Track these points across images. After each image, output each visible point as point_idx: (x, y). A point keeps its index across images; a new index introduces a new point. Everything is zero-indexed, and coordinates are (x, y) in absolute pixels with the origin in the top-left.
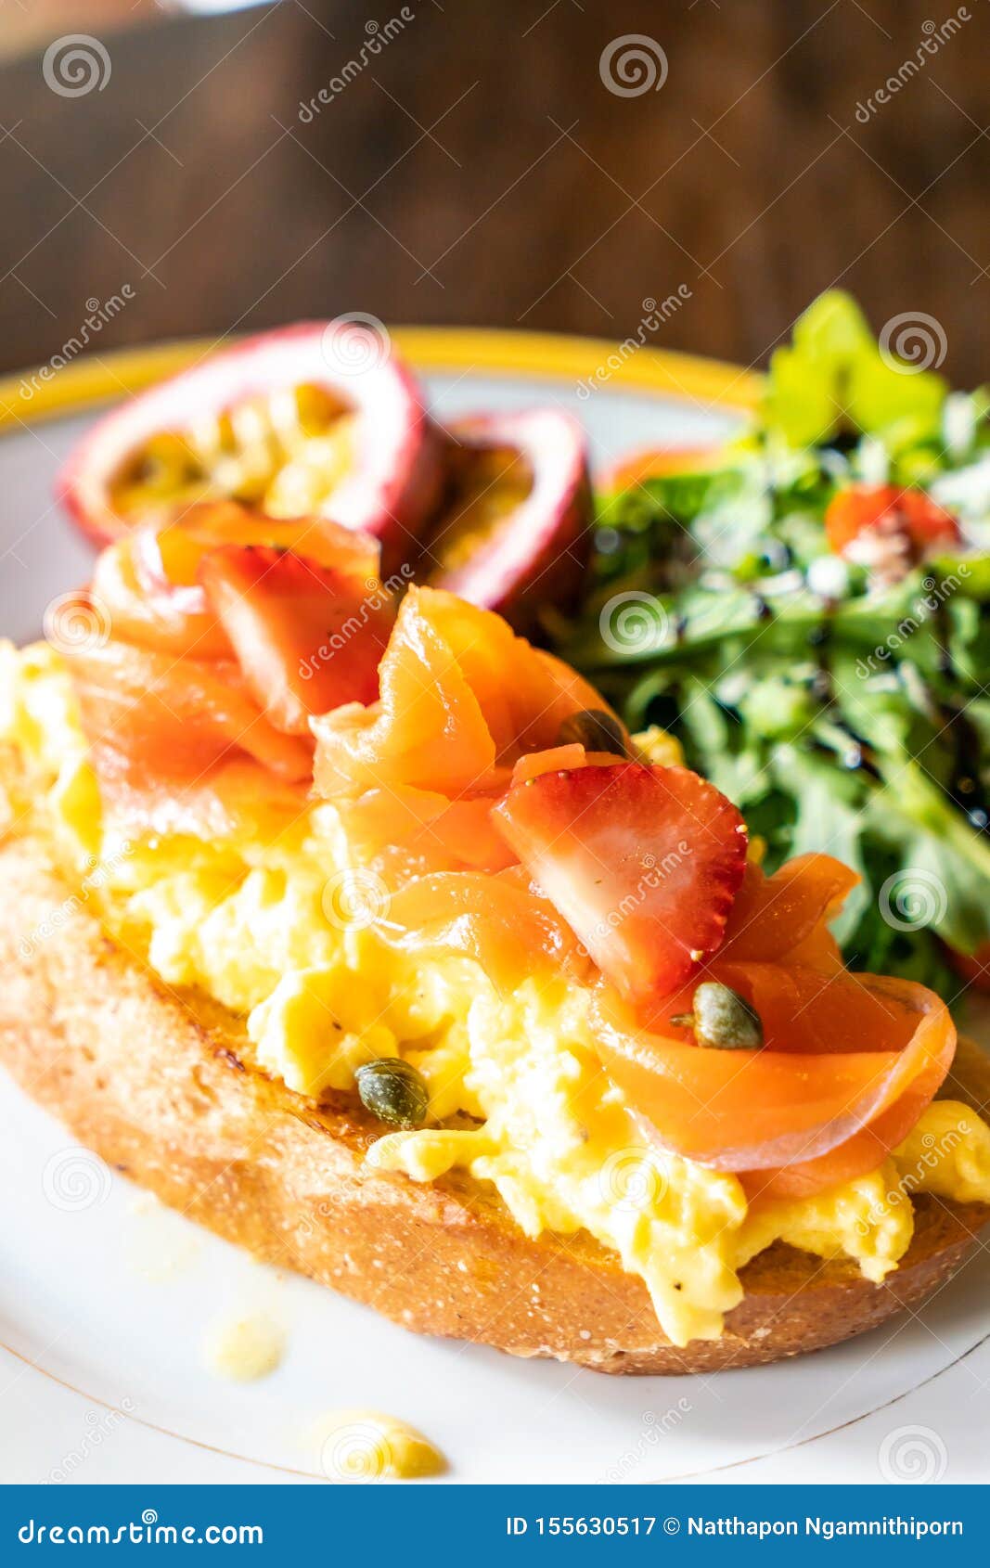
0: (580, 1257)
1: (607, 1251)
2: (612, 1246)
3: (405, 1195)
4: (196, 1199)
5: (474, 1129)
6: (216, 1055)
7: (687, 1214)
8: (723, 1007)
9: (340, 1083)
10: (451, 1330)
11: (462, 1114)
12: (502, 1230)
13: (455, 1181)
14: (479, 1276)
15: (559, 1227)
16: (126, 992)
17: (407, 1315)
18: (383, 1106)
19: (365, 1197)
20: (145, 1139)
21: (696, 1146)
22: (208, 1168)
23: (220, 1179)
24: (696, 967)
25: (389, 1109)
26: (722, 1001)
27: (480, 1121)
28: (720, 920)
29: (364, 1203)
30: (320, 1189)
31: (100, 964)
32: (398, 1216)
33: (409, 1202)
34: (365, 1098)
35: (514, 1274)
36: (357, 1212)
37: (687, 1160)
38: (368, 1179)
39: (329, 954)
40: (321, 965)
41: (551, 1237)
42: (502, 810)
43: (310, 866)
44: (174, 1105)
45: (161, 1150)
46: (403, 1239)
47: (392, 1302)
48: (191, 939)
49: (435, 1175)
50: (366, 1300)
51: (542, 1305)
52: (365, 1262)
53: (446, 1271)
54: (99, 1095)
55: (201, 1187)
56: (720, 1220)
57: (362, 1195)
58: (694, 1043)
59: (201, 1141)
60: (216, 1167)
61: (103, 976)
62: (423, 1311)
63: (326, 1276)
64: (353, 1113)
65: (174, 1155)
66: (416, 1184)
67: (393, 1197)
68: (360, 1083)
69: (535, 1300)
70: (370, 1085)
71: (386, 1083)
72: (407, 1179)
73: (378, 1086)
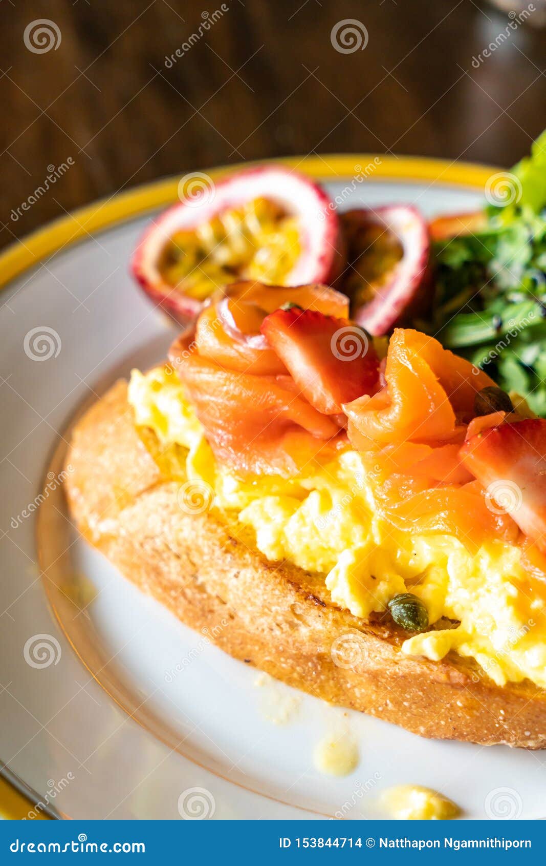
0: (528, 693)
1: (540, 689)
2: (544, 687)
3: (425, 668)
4: (295, 675)
5: (455, 628)
6: (306, 599)
9: (379, 609)
10: (448, 736)
11: (446, 619)
12: (484, 684)
13: (452, 658)
14: (469, 708)
15: (515, 679)
16: (245, 565)
17: (422, 729)
18: (407, 622)
19: (400, 670)
20: (263, 645)
22: (301, 658)
23: (310, 664)
25: (411, 623)
27: (456, 623)
29: (401, 674)
30: (373, 666)
31: (227, 552)
32: (421, 679)
33: (428, 672)
34: (396, 618)
35: (489, 706)
36: (395, 678)
38: (401, 660)
39: (364, 536)
40: (359, 543)
41: (511, 685)
42: (468, 455)
43: (343, 486)
44: (278, 625)
45: (274, 651)
46: (423, 691)
47: (413, 723)
48: (280, 534)
49: (443, 656)
50: (397, 723)
51: (504, 720)
52: (398, 703)
53: (448, 706)
54: (231, 623)
55: (298, 669)
57: (399, 669)
59: (297, 644)
60: (308, 658)
61: (228, 557)
62: (431, 727)
63: (373, 711)
64: (388, 624)
65: (280, 653)
66: (432, 662)
67: (418, 669)
68: (392, 609)
69: (501, 718)
70: (397, 611)
71: (408, 609)
72: (427, 659)
73: (403, 611)
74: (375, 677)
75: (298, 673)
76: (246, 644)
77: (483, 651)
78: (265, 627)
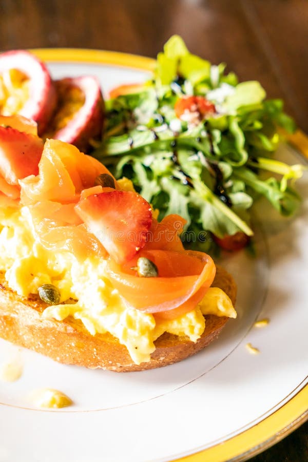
0: (108, 340)
1: (115, 338)
2: (117, 337)
3: (55, 324)
5: (75, 304)
7: (138, 326)
8: (146, 265)
9: (34, 292)
10: (71, 363)
11: (71, 299)
12: (84, 334)
13: (69, 320)
14: (78, 347)
15: (101, 332)
17: (58, 358)
18: (46, 299)
19: (43, 325)
21: (140, 306)
24: (138, 252)
25: (48, 300)
26: (146, 263)
27: (76, 301)
28: (145, 238)
29: (43, 327)
30: (30, 323)
32: (53, 331)
33: (56, 326)
34: (41, 297)
35: (88, 346)
36: (41, 330)
37: (138, 311)
38: (44, 320)
39: (28, 253)
40: (26, 256)
41: (98, 335)
42: (78, 208)
43: (21, 225)
46: (55, 337)
47: (53, 355)
49: (63, 318)
50: (46, 355)
51: (97, 354)
52: (45, 344)
53: (68, 346)
56: (147, 328)
58: (138, 276)
62: (63, 357)
63: (34, 348)
64: (38, 301)
66: (58, 321)
67: (52, 325)
68: (39, 292)
69: (95, 353)
70: (42, 293)
71: (47, 292)
72: (55, 320)
73: (44, 293)
74: (31, 329)
77: (86, 316)
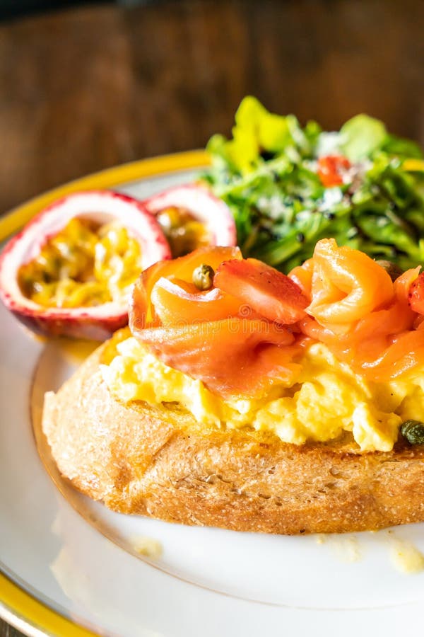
6: (342, 459)
16: (279, 460)
20: (314, 512)
23: (356, 508)
44: (320, 491)
48: (296, 424)
54: (281, 508)
55: (347, 515)
60: (353, 504)
61: (263, 461)
63: (408, 520)
65: (331, 511)
75: (348, 519)
76: (299, 518)
78: (310, 497)
